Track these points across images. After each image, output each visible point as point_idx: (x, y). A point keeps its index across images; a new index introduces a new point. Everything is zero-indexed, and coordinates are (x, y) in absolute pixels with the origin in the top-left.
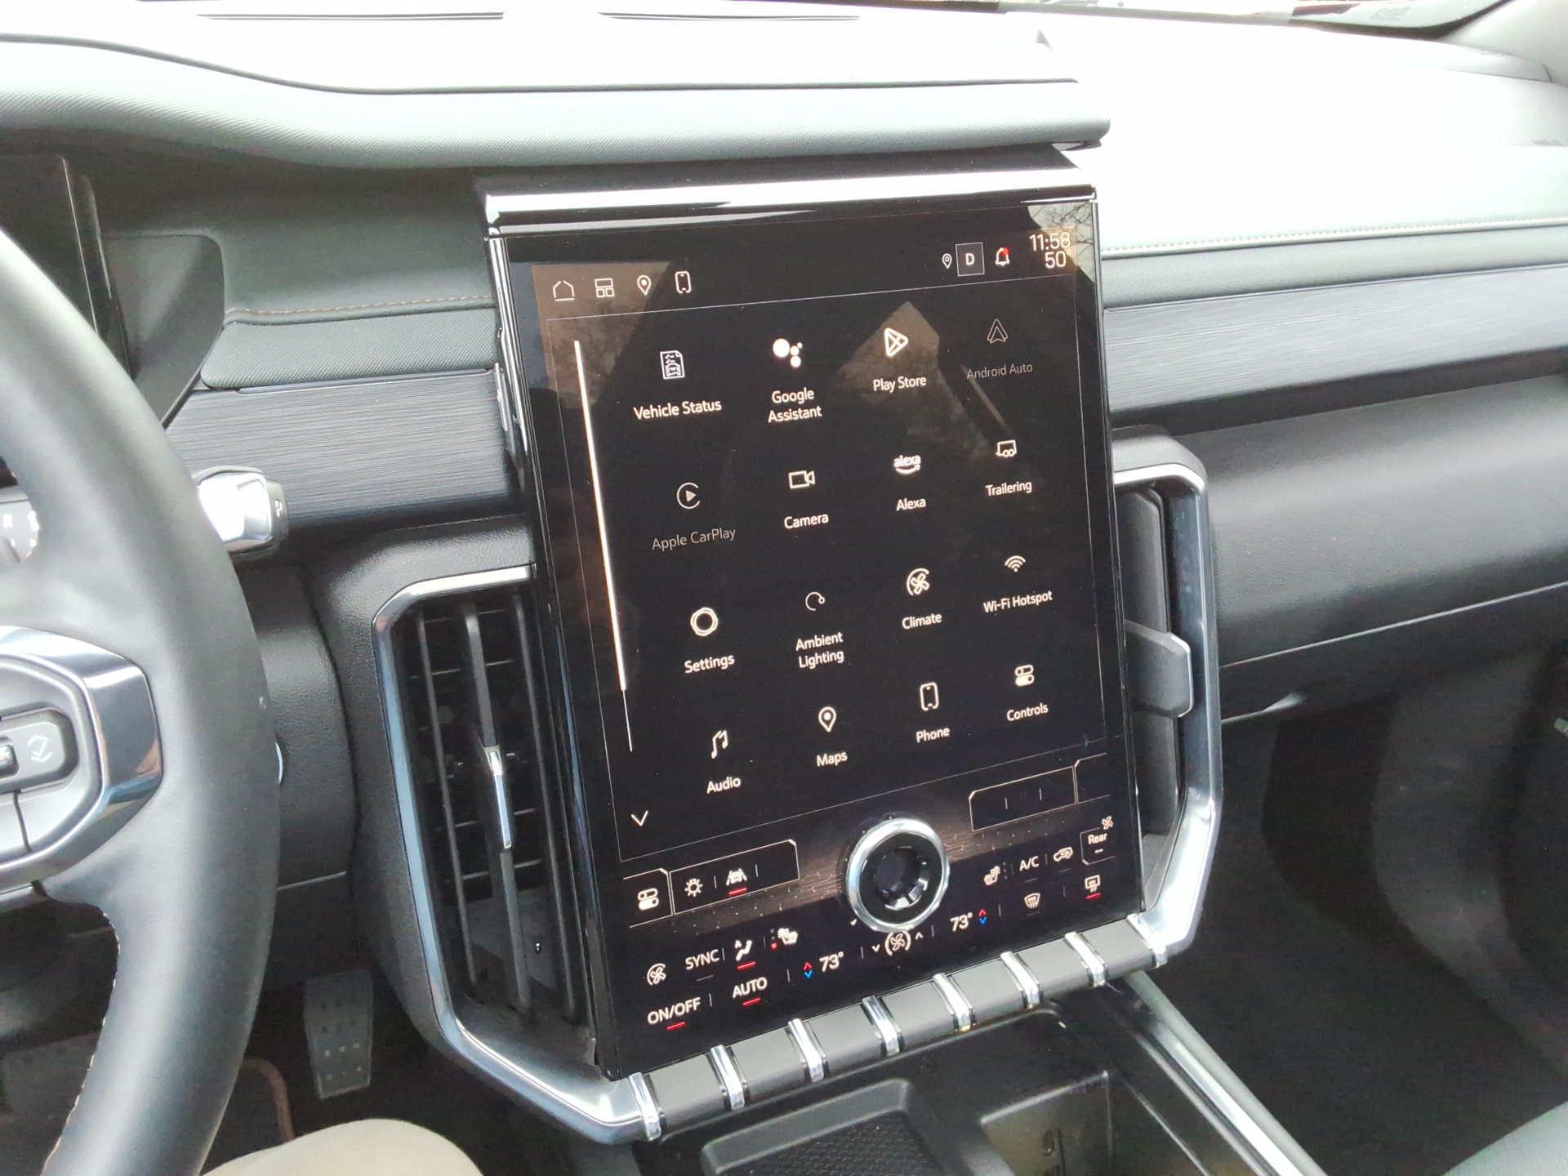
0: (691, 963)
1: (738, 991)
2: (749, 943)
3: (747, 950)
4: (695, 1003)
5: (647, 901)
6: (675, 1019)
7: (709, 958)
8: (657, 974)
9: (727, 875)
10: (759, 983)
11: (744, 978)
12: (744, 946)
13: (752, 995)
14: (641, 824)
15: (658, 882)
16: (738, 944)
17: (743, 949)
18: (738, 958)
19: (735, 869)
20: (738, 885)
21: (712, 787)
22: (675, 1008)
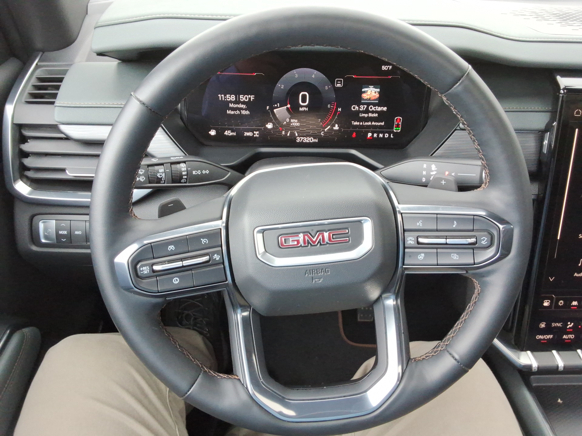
0: (554, 325)
1: (565, 337)
2: (572, 324)
3: (571, 326)
4: (551, 336)
5: (546, 304)
6: (544, 339)
7: (559, 325)
8: (543, 325)
9: (572, 302)
10: (572, 336)
11: (568, 333)
12: (571, 324)
13: (569, 339)
14: (551, 280)
15: (551, 299)
16: (569, 323)
17: (570, 325)
18: (568, 327)
19: (575, 301)
20: (575, 306)
21: (576, 275)
22: (545, 336)
